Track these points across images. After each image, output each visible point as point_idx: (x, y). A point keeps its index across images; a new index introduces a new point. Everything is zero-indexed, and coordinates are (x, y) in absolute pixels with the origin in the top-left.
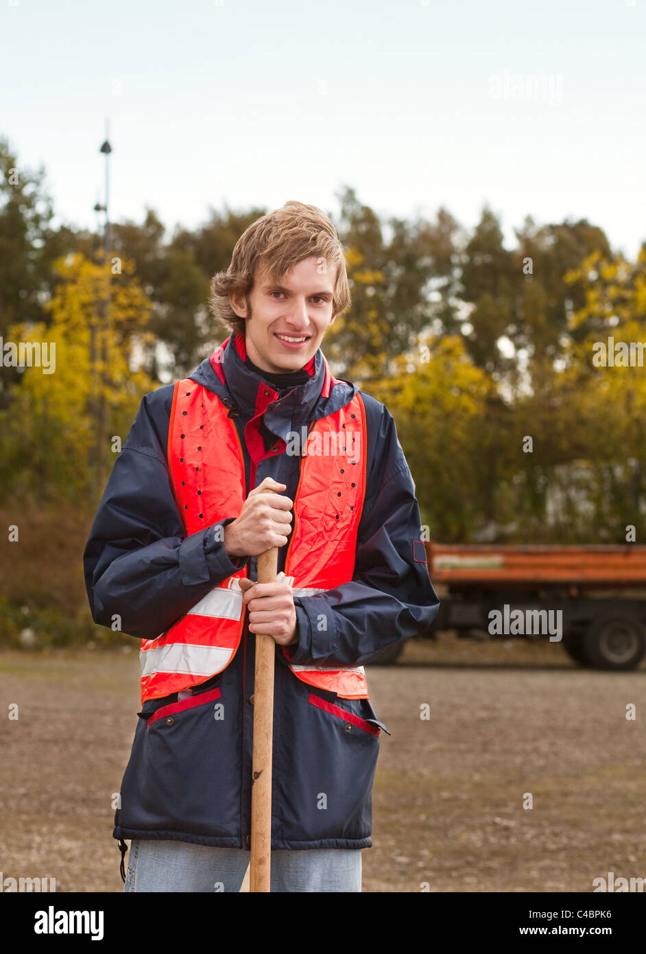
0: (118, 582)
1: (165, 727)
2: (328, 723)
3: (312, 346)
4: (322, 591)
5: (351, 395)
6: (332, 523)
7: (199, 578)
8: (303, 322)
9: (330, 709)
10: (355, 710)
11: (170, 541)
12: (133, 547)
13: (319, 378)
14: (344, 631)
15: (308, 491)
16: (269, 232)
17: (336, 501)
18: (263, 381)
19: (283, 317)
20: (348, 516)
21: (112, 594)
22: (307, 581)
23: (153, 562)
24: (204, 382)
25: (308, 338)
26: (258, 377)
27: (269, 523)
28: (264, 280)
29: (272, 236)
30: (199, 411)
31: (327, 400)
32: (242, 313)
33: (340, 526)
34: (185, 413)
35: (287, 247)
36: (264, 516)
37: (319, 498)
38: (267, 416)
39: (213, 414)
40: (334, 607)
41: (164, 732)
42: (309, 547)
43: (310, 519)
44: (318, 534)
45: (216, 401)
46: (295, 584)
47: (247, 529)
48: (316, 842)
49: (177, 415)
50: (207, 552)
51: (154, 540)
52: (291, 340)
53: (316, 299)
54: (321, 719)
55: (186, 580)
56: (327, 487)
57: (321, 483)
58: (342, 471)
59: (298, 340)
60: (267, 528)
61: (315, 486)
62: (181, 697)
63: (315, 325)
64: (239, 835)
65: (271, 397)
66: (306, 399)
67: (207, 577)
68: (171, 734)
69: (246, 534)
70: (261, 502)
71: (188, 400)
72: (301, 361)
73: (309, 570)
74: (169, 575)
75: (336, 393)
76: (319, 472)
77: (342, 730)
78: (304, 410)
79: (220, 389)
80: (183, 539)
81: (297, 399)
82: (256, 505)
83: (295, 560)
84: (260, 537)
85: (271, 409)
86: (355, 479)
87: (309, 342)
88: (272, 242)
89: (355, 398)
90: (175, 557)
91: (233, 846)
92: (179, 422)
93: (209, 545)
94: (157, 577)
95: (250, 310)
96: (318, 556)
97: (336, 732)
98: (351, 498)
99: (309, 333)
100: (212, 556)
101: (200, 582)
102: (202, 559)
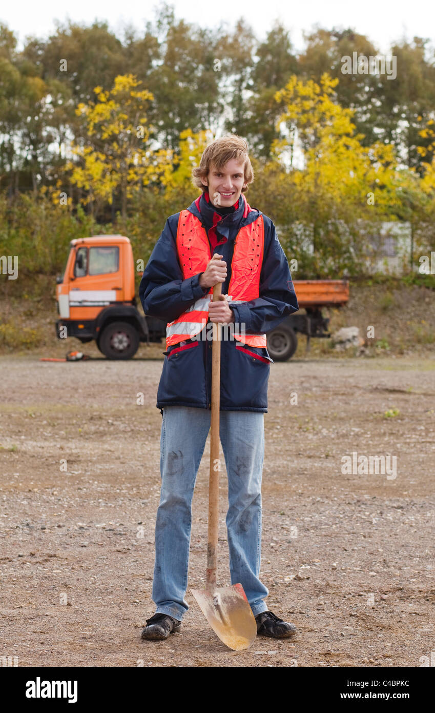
0: (154, 299)
1: (175, 357)
2: (244, 357)
3: (236, 197)
4: (245, 301)
5: (258, 216)
6: (249, 272)
7: (188, 297)
8: (229, 186)
9: (245, 351)
10: (259, 353)
11: (178, 281)
12: (161, 284)
13: (241, 210)
14: (254, 319)
15: (237, 259)
16: (214, 149)
17: (251, 263)
18: (215, 211)
19: (222, 185)
20: (257, 269)
21: (153, 303)
22: (238, 297)
23: (170, 290)
24: (192, 212)
25: (233, 193)
26: (213, 210)
27: (216, 272)
28: (213, 170)
29: (215, 151)
30: (190, 224)
31: (246, 219)
32: (205, 184)
33: (253, 273)
34: (184, 225)
35: (221, 155)
36: (213, 270)
37: (243, 261)
38: (218, 227)
39: (196, 225)
40: (250, 309)
41: (174, 360)
42: (238, 283)
43: (238, 271)
44: (243, 277)
45: (197, 219)
46: (233, 299)
47: (207, 276)
48: (239, 408)
49: (181, 226)
50: (193, 287)
51: (169, 281)
52: (226, 194)
53: (236, 176)
54: (241, 356)
55: (184, 298)
56: (246, 257)
57: (243, 255)
58: (253, 250)
59: (228, 194)
60: (215, 275)
61: (241, 257)
62: (182, 345)
63: (236, 188)
64: (206, 403)
65: (218, 218)
66: (235, 219)
67: (192, 297)
68: (177, 361)
69: (207, 278)
70: (212, 264)
71: (185, 219)
72: (231, 203)
73: (239, 293)
74: (176, 296)
75: (250, 216)
76: (242, 250)
77: (251, 360)
78: (234, 223)
79: (198, 214)
80: (183, 280)
81: (230, 219)
82: (210, 265)
83: (232, 289)
84: (213, 279)
85: (219, 224)
86: (259, 253)
87: (234, 195)
88: (215, 154)
89: (260, 218)
90: (179, 288)
91: (203, 408)
92: (181, 229)
93: (193, 284)
94: (171, 297)
95: (208, 183)
96: (243, 287)
97: (248, 361)
98: (257, 261)
99: (234, 191)
100: (194, 289)
101: (189, 299)
102: (190, 290)
